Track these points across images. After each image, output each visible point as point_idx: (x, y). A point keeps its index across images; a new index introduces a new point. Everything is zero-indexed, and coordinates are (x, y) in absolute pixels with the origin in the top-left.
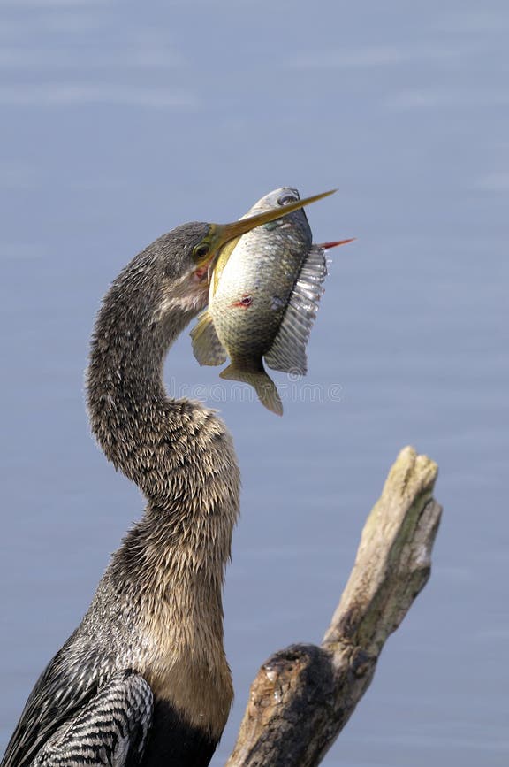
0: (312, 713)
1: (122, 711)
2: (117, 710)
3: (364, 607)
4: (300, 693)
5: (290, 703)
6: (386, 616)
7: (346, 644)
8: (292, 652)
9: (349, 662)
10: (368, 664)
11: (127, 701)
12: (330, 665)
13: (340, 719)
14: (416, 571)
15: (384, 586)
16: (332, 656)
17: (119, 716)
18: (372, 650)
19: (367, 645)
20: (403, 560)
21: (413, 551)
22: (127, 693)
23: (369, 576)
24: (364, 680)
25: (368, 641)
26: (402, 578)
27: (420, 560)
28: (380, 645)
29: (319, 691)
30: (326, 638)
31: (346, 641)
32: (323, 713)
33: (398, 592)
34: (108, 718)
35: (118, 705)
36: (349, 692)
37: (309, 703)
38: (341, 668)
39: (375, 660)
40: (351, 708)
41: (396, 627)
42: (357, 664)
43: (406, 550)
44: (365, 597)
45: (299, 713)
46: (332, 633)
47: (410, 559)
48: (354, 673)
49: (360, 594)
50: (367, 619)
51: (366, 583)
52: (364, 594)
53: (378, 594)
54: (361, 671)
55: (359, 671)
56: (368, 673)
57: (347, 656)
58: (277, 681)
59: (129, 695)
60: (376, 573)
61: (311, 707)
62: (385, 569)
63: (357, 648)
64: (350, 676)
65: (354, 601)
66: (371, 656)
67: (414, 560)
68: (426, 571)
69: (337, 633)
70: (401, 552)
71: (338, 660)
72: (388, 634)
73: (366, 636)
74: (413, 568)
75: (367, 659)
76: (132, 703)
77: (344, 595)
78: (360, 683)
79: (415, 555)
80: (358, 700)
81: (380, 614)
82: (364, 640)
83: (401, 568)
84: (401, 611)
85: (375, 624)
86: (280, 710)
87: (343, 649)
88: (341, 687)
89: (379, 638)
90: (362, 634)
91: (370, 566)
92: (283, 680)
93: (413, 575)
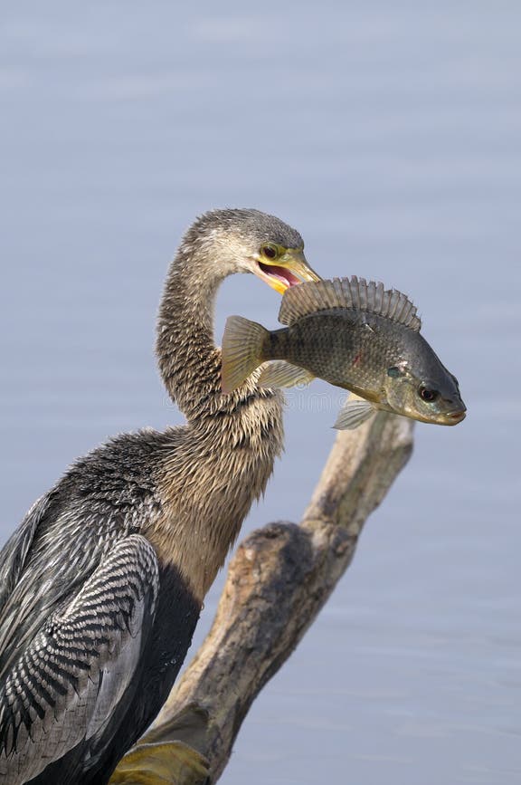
0: (291, 592)
1: (136, 574)
2: (131, 574)
3: (344, 485)
4: (279, 572)
5: (268, 583)
6: (368, 494)
7: (327, 522)
8: (271, 530)
9: (329, 540)
10: (348, 543)
11: (140, 564)
12: (309, 544)
13: (320, 598)
14: (398, 448)
15: (366, 462)
16: (311, 535)
17: (134, 580)
18: (353, 528)
19: (348, 524)
20: (385, 437)
21: (395, 427)
22: (138, 555)
23: (350, 453)
24: (345, 558)
25: (349, 518)
26: (384, 455)
27: (402, 436)
28: (361, 523)
29: (298, 570)
30: (305, 515)
31: (326, 519)
32: (302, 593)
33: (379, 469)
34: (123, 582)
35: (131, 568)
36: (329, 571)
37: (288, 583)
38: (321, 546)
39: (355, 538)
40: (330, 588)
41: (377, 504)
42: (337, 543)
43: (389, 426)
44: (346, 475)
45: (277, 592)
46: (312, 511)
47: (393, 436)
48: (334, 551)
49: (341, 471)
50: (348, 498)
51: (347, 460)
52: (345, 471)
53: (359, 471)
54: (341, 550)
55: (340, 550)
56: (349, 552)
57: (329, 535)
58: (256, 560)
59: (141, 557)
60: (358, 450)
61: (290, 586)
62: (367, 446)
63: (337, 527)
64: (330, 554)
65: (334, 479)
66: (351, 535)
67: (397, 435)
68: (408, 449)
69: (317, 511)
70: (383, 428)
71: (319, 538)
72: (369, 512)
73: (347, 514)
74: (395, 445)
75: (347, 538)
76: (144, 566)
77: (325, 472)
78: (340, 562)
79: (397, 431)
80: (337, 579)
81: (361, 492)
82: (345, 518)
83: (383, 445)
84: (383, 488)
85: (356, 502)
86: (258, 589)
87: (323, 527)
88: (321, 566)
89: (360, 515)
90: (343, 512)
91: (352, 443)
92: (262, 558)
93: (395, 452)
